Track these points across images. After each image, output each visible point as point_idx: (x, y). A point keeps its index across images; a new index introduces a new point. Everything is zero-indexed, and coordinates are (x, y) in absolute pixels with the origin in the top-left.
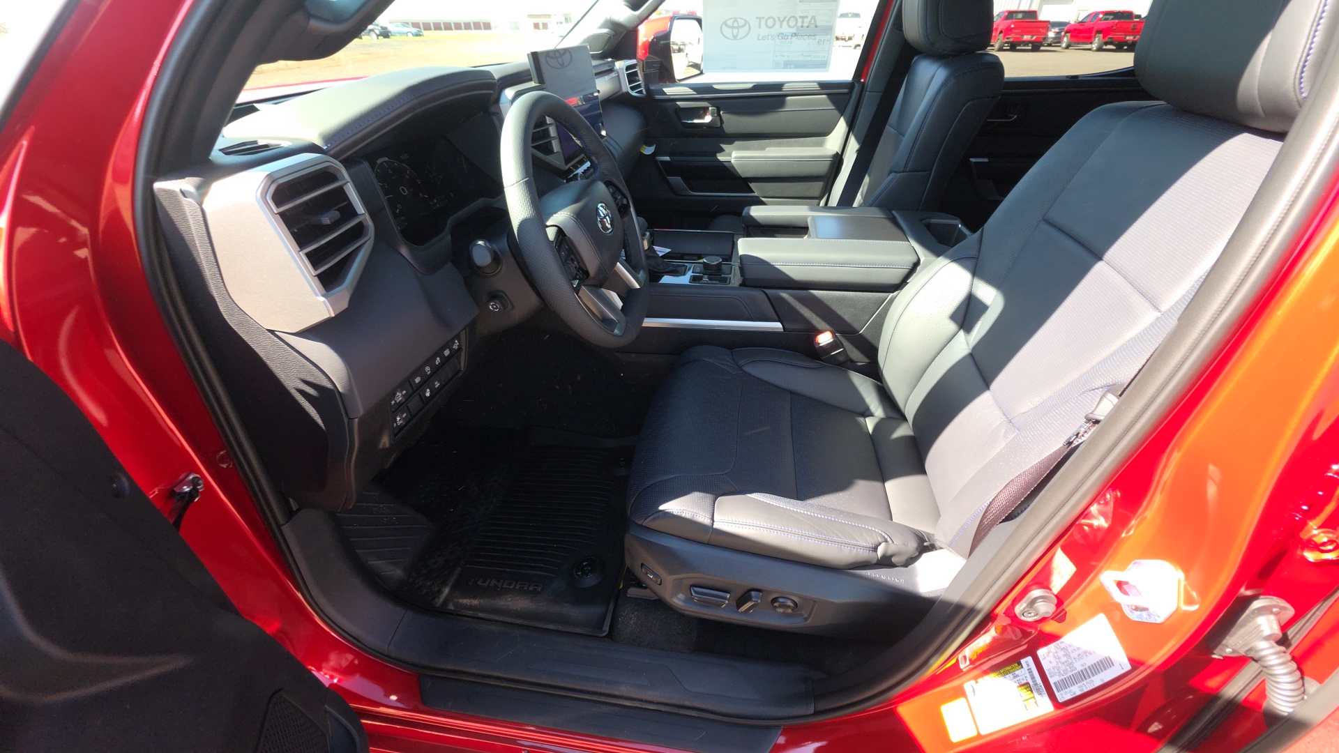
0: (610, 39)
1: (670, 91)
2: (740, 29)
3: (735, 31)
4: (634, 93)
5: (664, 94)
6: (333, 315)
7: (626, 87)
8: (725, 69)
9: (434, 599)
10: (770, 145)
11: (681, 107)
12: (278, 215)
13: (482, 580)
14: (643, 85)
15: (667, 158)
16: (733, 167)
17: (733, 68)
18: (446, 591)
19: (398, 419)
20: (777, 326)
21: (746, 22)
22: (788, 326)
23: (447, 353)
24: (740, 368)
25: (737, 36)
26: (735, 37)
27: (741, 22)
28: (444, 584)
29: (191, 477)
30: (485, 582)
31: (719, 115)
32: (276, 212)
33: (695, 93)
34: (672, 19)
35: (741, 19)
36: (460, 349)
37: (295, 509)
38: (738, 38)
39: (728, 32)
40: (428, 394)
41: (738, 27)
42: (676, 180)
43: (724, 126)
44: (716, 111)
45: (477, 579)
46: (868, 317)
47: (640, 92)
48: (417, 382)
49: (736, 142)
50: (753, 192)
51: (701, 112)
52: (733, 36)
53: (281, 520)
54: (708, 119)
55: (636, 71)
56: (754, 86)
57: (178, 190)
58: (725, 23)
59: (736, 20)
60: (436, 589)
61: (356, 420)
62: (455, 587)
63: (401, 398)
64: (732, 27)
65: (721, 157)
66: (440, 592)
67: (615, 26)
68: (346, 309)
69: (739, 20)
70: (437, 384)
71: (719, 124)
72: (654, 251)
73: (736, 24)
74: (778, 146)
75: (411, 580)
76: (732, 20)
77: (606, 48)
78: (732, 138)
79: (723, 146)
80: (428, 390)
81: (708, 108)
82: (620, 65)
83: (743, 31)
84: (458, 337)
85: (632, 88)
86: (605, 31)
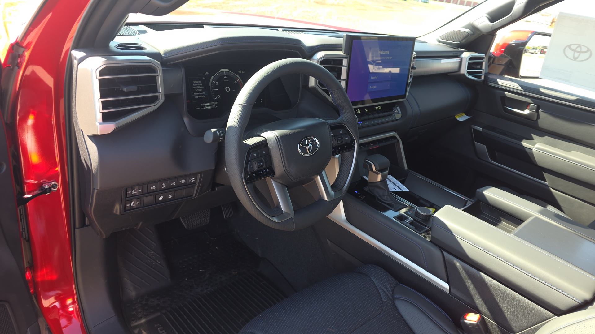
0: (468, 36)
1: (505, 82)
2: (582, 54)
3: (576, 55)
4: (470, 77)
5: (497, 83)
6: (99, 134)
7: (464, 70)
8: (559, 79)
9: (133, 320)
10: (578, 150)
11: (507, 96)
12: (98, 80)
13: (161, 328)
14: (484, 73)
15: (480, 129)
16: (532, 154)
17: (567, 81)
18: (143, 321)
19: (133, 203)
20: (445, 286)
21: (589, 50)
22: (454, 291)
23: (183, 182)
24: (393, 300)
25: (577, 58)
26: (575, 59)
27: (584, 49)
28: (146, 316)
29: (53, 183)
30: (161, 330)
31: (537, 111)
32: (98, 78)
33: (522, 89)
34: (535, 33)
35: (586, 47)
36: (194, 183)
37: (87, 224)
38: (578, 60)
39: (570, 53)
40: (161, 199)
41: (580, 52)
42: (482, 147)
43: (539, 121)
44: (535, 108)
45: (160, 326)
46: (526, 325)
47: (480, 77)
48: (152, 189)
49: (546, 137)
50: (546, 181)
51: (523, 105)
52: (574, 57)
53: (77, 226)
54: (526, 112)
55: (482, 62)
56: (577, 99)
57: (74, 56)
58: (569, 46)
59: (580, 46)
60: (140, 316)
61: (96, 190)
62: (147, 322)
63: (136, 192)
64: (575, 51)
65: (525, 144)
66: (140, 319)
67: (474, 29)
68: (110, 133)
69: (582, 47)
70: (170, 196)
71: (535, 119)
72: (386, 185)
73: (578, 49)
74: (585, 153)
75: (134, 302)
76: (576, 46)
77: (463, 41)
78: (543, 132)
79: (533, 136)
80: (162, 197)
81: (530, 104)
82: (466, 55)
83: (583, 56)
84: (195, 175)
85: (469, 73)
86: (467, 30)
